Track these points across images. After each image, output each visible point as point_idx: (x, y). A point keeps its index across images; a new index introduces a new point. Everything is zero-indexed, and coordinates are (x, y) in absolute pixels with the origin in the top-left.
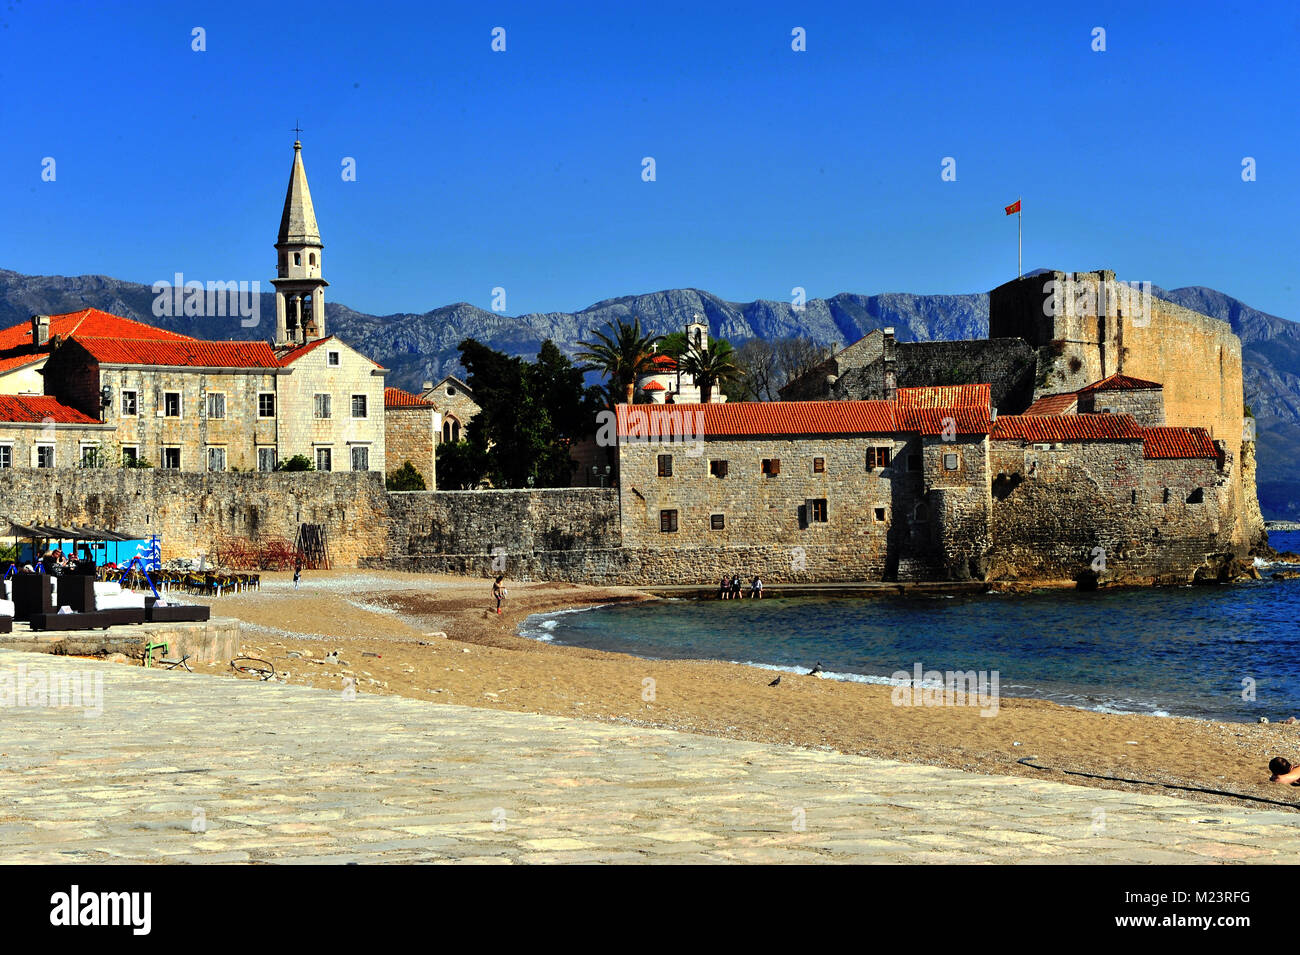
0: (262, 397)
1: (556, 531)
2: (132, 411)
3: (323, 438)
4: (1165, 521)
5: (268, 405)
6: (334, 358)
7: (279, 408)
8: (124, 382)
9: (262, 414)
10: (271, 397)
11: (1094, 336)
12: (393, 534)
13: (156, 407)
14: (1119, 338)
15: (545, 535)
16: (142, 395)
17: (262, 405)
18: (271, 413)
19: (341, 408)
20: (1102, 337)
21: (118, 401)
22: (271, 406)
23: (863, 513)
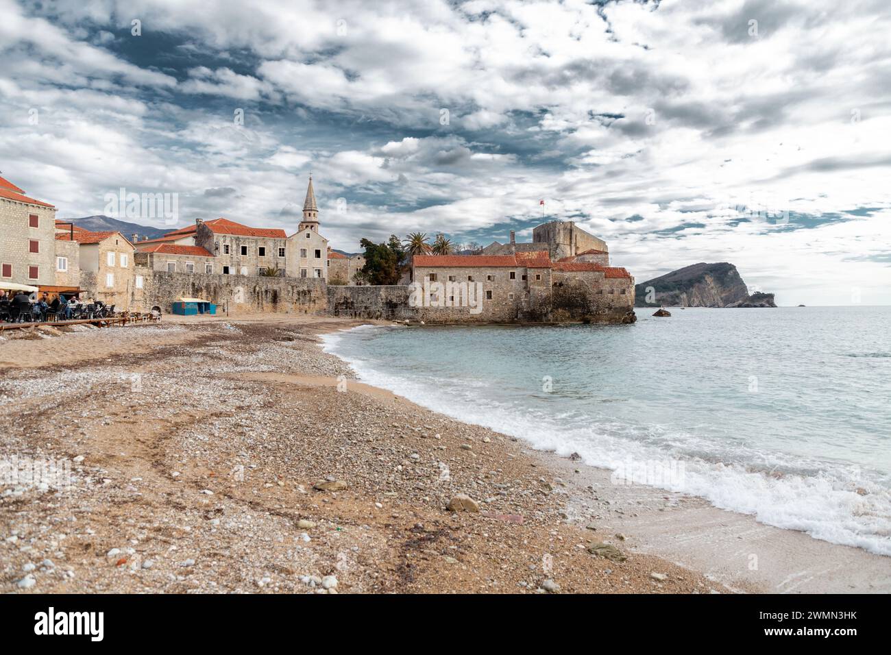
0: (280, 249)
1: (391, 301)
2: (227, 253)
3: (304, 266)
4: (613, 301)
5: (282, 253)
6: (308, 236)
7: (286, 253)
8: (224, 242)
9: (280, 255)
10: (283, 249)
11: (568, 243)
12: (329, 302)
13: (237, 251)
14: (576, 244)
15: (387, 303)
16: (232, 246)
17: (280, 252)
18: (283, 255)
19: (311, 254)
20: (571, 243)
21: (222, 249)
22: (283, 252)
23: (505, 296)
